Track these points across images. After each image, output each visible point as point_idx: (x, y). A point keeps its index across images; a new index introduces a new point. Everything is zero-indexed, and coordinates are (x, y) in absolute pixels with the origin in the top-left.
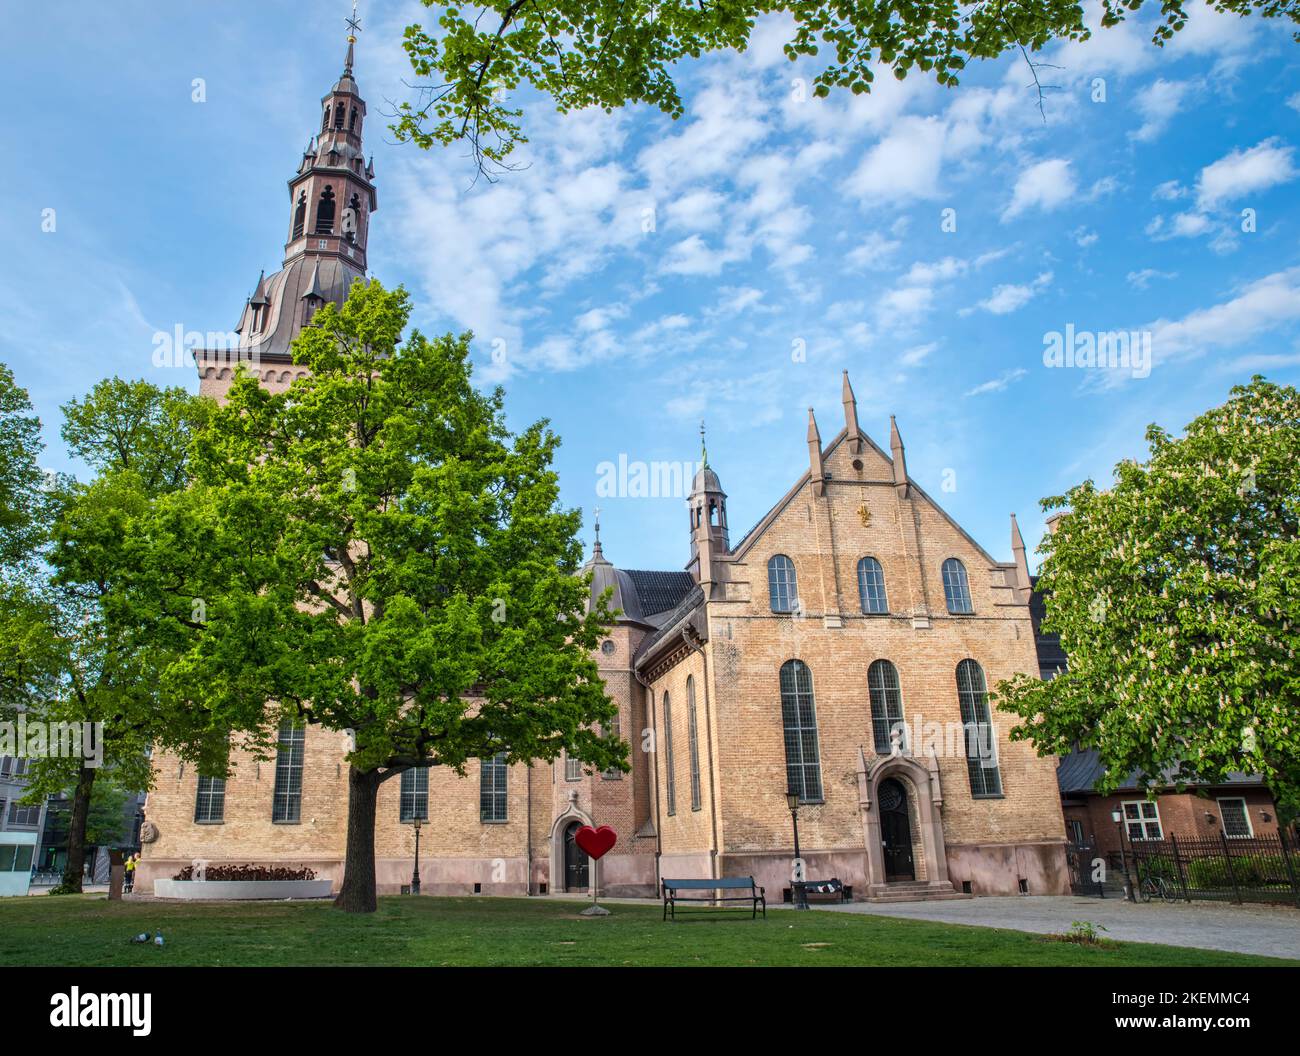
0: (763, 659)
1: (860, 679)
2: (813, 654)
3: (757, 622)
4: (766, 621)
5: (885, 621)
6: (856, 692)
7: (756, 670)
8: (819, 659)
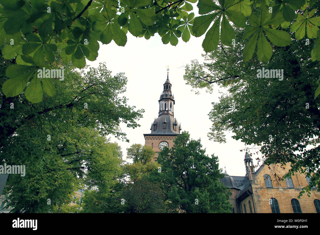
0: (266, 198)
1: (289, 203)
2: (277, 197)
3: (263, 189)
4: (265, 189)
5: (293, 190)
6: (289, 206)
7: (264, 200)
8: (279, 198)
